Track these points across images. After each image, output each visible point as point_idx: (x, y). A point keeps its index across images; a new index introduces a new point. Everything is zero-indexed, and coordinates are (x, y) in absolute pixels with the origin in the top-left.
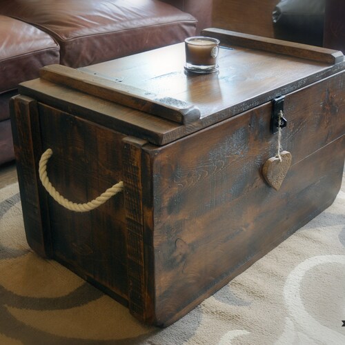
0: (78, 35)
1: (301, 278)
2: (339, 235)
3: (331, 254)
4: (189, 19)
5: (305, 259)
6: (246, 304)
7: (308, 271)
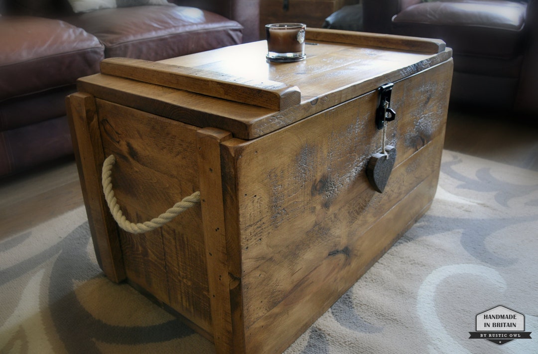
0: (122, 41)
1: (433, 294)
2: (461, 241)
3: (458, 264)
4: (235, 25)
5: (432, 271)
6: (379, 330)
7: (439, 285)
